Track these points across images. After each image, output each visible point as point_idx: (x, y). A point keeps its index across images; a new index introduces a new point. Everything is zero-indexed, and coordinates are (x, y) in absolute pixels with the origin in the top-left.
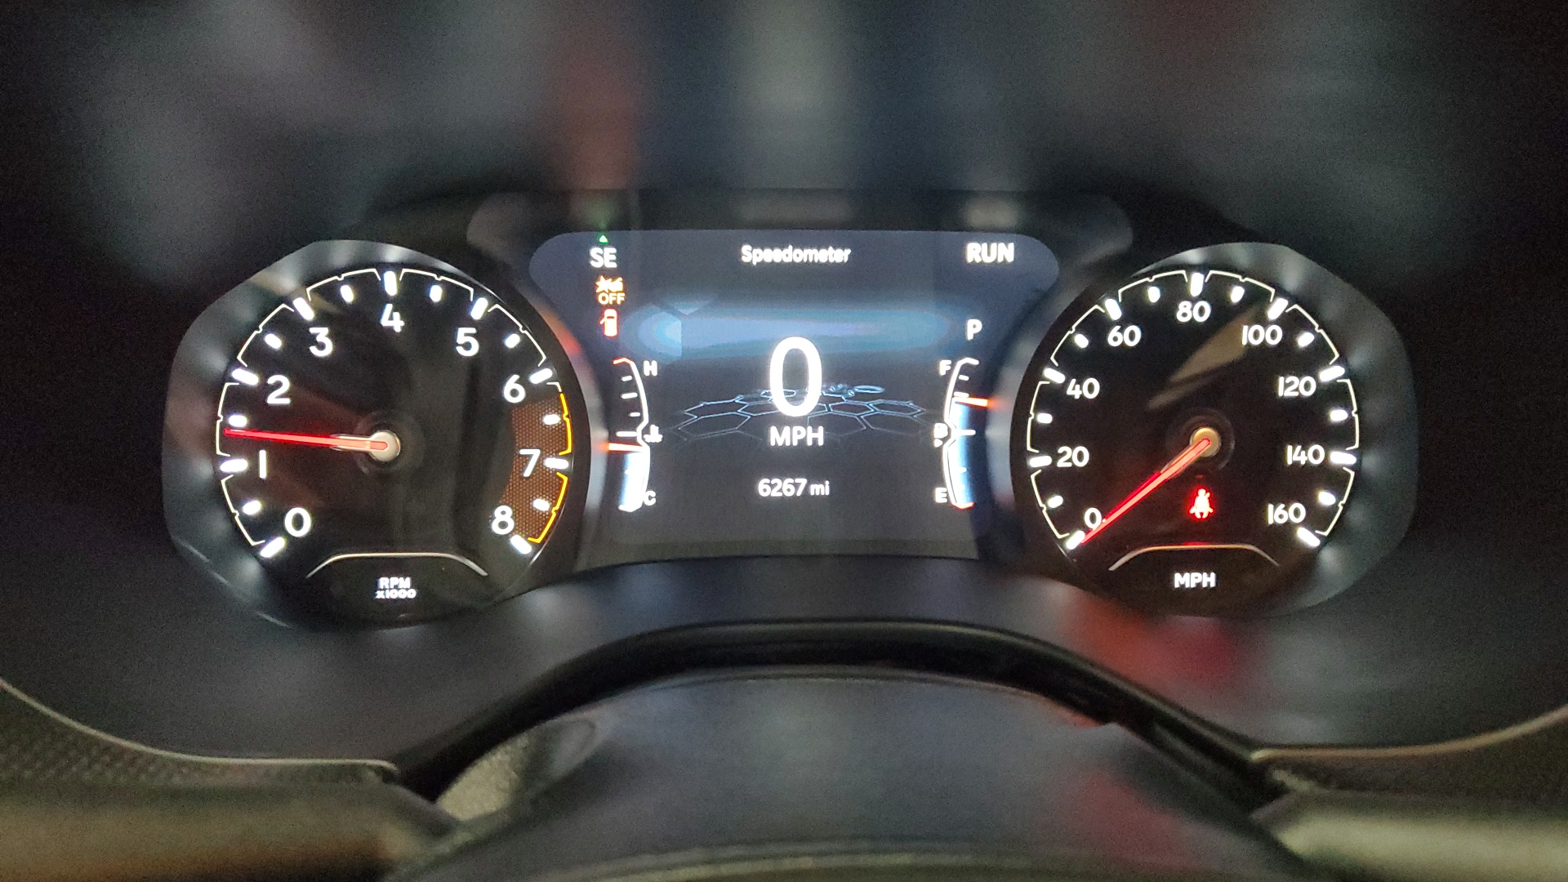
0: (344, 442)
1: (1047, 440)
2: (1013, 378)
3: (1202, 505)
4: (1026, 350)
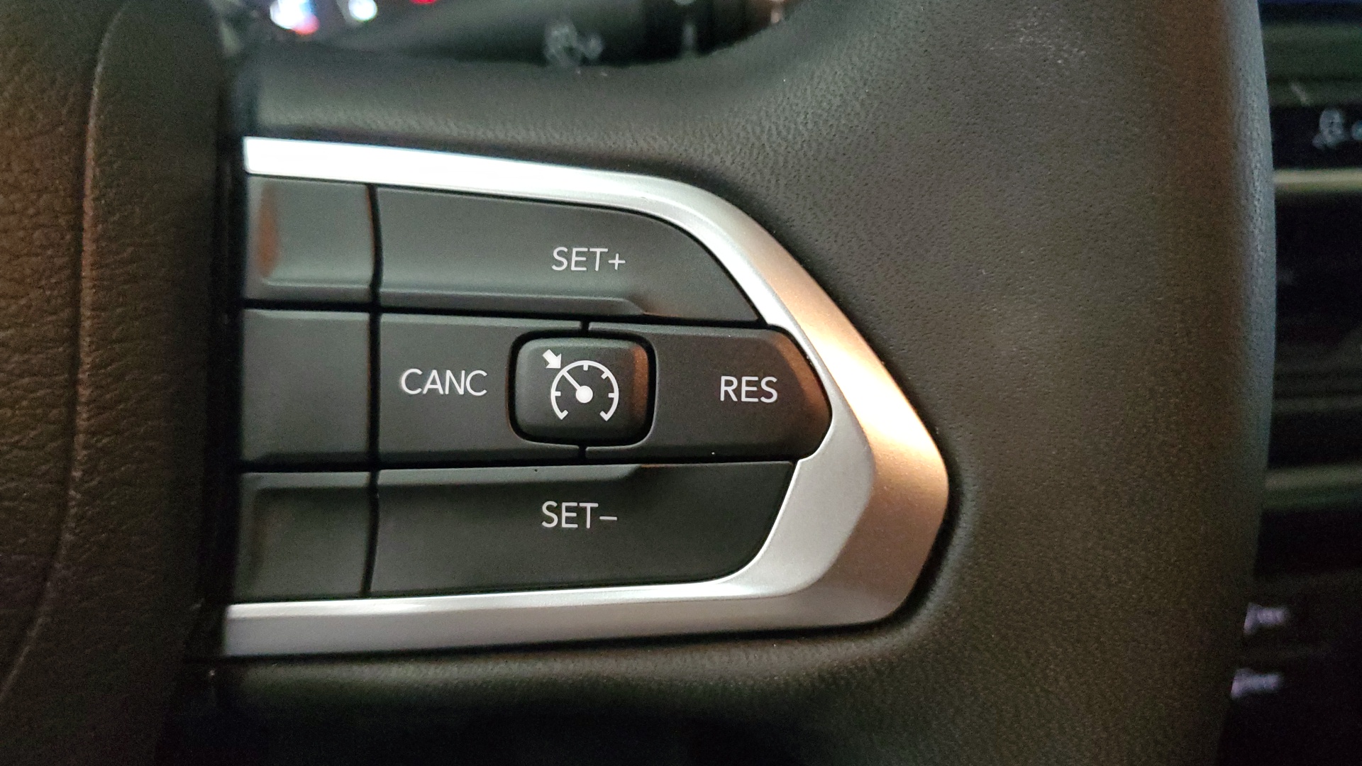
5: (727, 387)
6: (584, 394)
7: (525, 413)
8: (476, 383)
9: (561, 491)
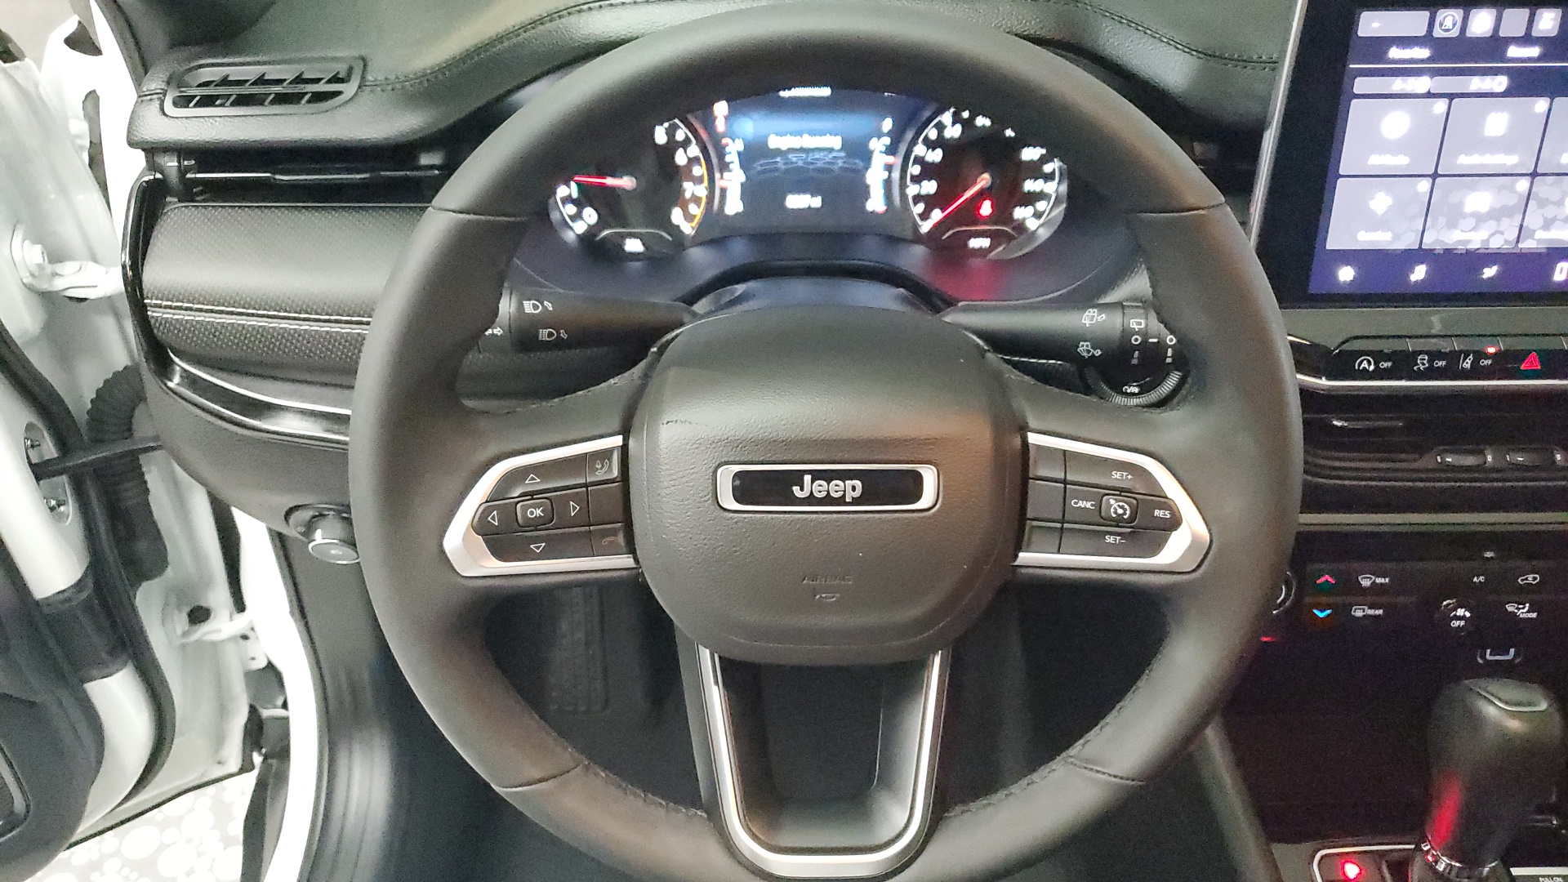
0: (610, 181)
1: (917, 180)
2: (903, 148)
3: (986, 209)
4: (909, 135)
5: (1157, 513)
6: (1120, 511)
7: (1103, 514)
8: (1092, 505)
9: (1111, 533)
